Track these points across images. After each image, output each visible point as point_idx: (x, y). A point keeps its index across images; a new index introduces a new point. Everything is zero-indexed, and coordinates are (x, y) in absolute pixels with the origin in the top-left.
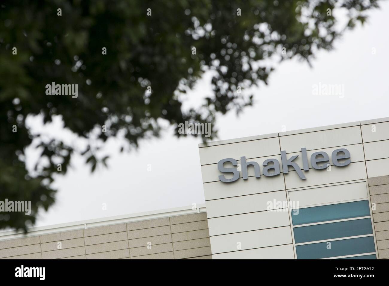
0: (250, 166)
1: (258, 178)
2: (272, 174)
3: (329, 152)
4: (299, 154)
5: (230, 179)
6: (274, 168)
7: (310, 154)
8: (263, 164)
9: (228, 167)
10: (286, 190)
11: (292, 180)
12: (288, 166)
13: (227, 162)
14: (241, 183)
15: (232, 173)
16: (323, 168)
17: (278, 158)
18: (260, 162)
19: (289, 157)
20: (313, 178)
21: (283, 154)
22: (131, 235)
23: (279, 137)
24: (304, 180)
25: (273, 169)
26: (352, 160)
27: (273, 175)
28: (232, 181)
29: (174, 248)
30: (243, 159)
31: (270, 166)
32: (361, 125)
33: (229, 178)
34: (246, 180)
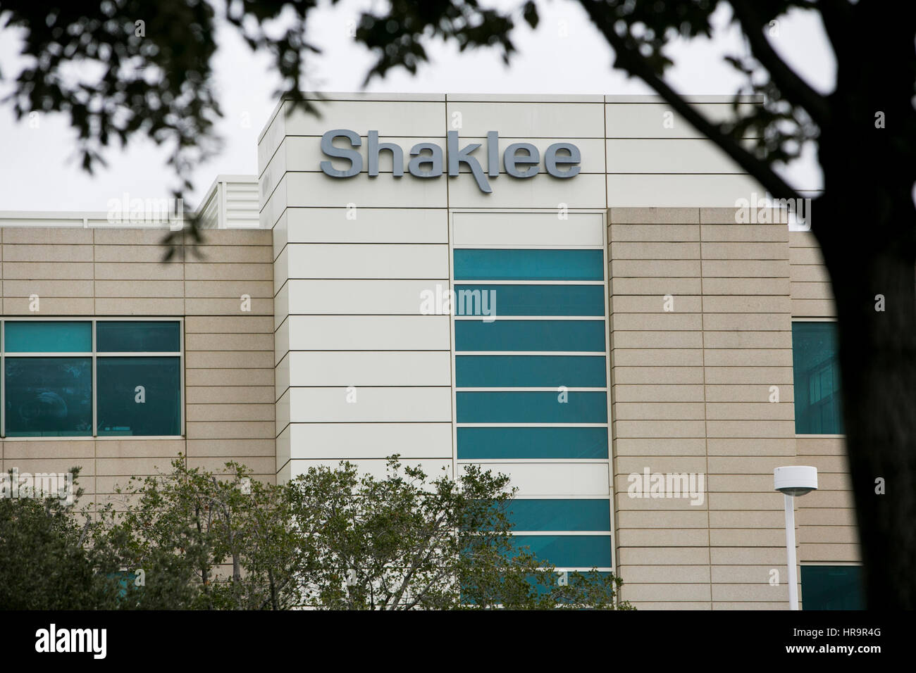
1: (398, 178)
2: (426, 172)
3: (542, 147)
4: (482, 142)
5: (344, 172)
6: (432, 163)
7: (503, 145)
8: (412, 149)
9: (342, 147)
10: (448, 208)
11: (462, 191)
12: (460, 162)
13: (341, 137)
14: (363, 181)
15: (348, 161)
16: (527, 176)
17: (441, 143)
18: (407, 146)
19: (463, 144)
20: (504, 192)
21: (450, 137)
22: (102, 254)
23: (446, 102)
24: (485, 193)
25: (430, 164)
26: (584, 167)
27: (428, 176)
28: (347, 176)
29: (186, 291)
30: (373, 135)
31: (425, 158)
32: (605, 103)
33: (340, 168)
34: (373, 177)
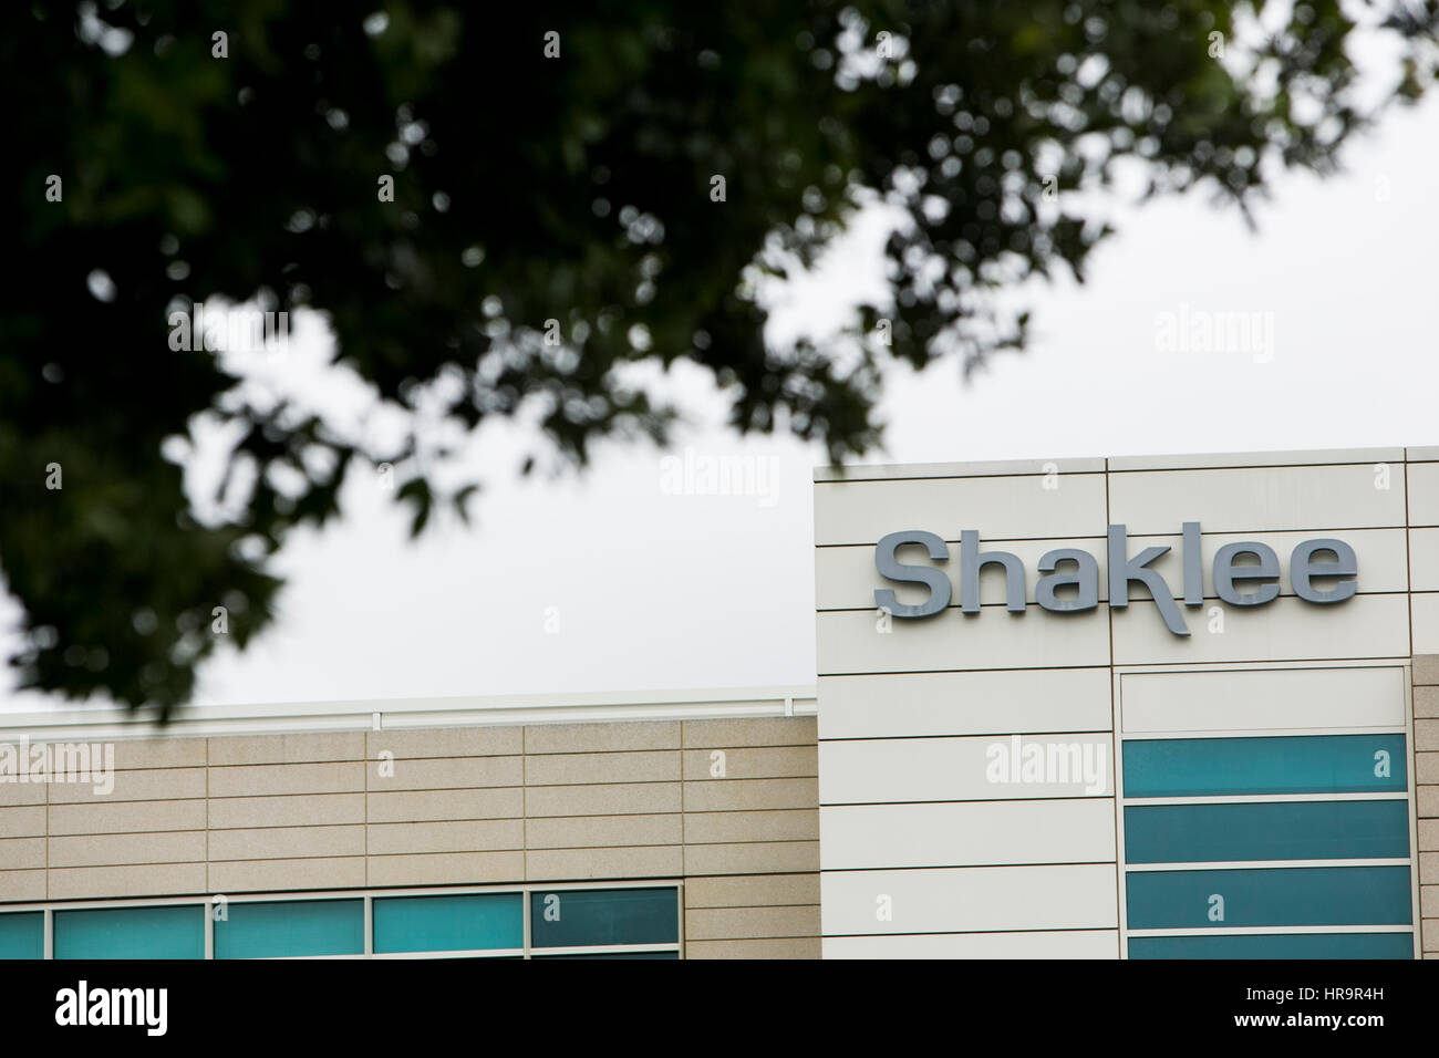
0: (992, 566)
1: (1017, 614)
2: (1067, 602)
3: (1284, 549)
4: (1174, 543)
5: (915, 608)
6: (1078, 584)
7: (1211, 547)
8: (1041, 562)
9: (913, 562)
10: (1111, 666)
11: (1138, 634)
12: (1129, 580)
13: (911, 544)
14: (953, 624)
15: (922, 586)
16: (1255, 603)
17: (1097, 550)
18: (1031, 557)
19: (1136, 548)
21: (1115, 536)
22: (538, 770)
23: (1107, 472)
24: (1183, 637)
25: (1074, 586)
26: (1363, 584)
27: (1071, 608)
28: (921, 614)
29: (685, 833)
30: (971, 538)
31: (1065, 576)
32: (1406, 462)
33: (912, 601)
34: (971, 615)
